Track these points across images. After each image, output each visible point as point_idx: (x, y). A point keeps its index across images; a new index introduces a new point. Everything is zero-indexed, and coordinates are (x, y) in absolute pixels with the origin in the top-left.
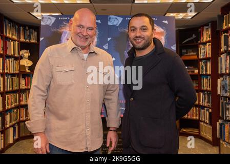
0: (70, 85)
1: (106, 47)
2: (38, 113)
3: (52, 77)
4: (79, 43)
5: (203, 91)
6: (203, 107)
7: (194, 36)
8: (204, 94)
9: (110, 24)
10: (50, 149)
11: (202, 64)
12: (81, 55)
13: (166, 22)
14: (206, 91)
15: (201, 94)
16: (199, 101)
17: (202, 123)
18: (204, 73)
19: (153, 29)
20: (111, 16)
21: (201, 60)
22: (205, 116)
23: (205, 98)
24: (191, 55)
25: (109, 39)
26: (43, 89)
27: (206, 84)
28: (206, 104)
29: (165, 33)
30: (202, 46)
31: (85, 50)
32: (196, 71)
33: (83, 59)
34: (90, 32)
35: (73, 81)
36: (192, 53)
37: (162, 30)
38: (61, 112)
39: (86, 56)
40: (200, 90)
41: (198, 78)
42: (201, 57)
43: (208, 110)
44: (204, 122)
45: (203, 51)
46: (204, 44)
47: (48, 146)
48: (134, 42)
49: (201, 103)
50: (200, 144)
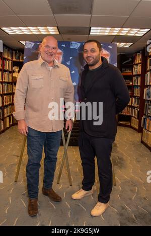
0: (41, 88)
1: (68, 63)
2: (20, 107)
3: (29, 83)
4: (47, 59)
5: (135, 97)
6: (134, 107)
7: (130, 59)
8: (135, 99)
9: (71, 47)
10: (29, 130)
11: (135, 78)
12: (48, 68)
13: (111, 47)
14: (137, 96)
15: (133, 99)
16: (132, 103)
17: (133, 118)
18: (136, 84)
19: (100, 50)
20: (73, 42)
21: (134, 76)
22: (135, 113)
23: (136, 101)
24: (128, 72)
25: (71, 58)
26: (23, 91)
27: (137, 92)
28: (136, 106)
29: (110, 55)
30: (135, 67)
31: (51, 64)
32: (131, 83)
33: (49, 71)
34: (54, 51)
35: (43, 86)
36: (129, 71)
37: (108, 53)
38: (35, 107)
39: (51, 68)
40: (133, 96)
41: (132, 88)
42: (134, 73)
43: (137, 110)
44: (134, 117)
45: (136, 70)
46: (137, 65)
47: (27, 128)
48: (87, 60)
49: (133, 105)
50: (130, 131)
